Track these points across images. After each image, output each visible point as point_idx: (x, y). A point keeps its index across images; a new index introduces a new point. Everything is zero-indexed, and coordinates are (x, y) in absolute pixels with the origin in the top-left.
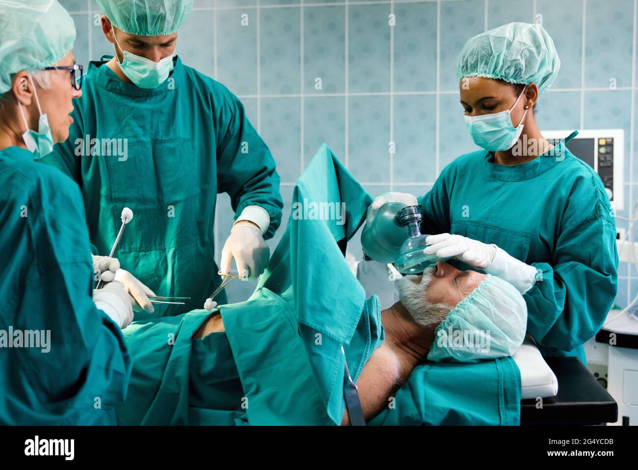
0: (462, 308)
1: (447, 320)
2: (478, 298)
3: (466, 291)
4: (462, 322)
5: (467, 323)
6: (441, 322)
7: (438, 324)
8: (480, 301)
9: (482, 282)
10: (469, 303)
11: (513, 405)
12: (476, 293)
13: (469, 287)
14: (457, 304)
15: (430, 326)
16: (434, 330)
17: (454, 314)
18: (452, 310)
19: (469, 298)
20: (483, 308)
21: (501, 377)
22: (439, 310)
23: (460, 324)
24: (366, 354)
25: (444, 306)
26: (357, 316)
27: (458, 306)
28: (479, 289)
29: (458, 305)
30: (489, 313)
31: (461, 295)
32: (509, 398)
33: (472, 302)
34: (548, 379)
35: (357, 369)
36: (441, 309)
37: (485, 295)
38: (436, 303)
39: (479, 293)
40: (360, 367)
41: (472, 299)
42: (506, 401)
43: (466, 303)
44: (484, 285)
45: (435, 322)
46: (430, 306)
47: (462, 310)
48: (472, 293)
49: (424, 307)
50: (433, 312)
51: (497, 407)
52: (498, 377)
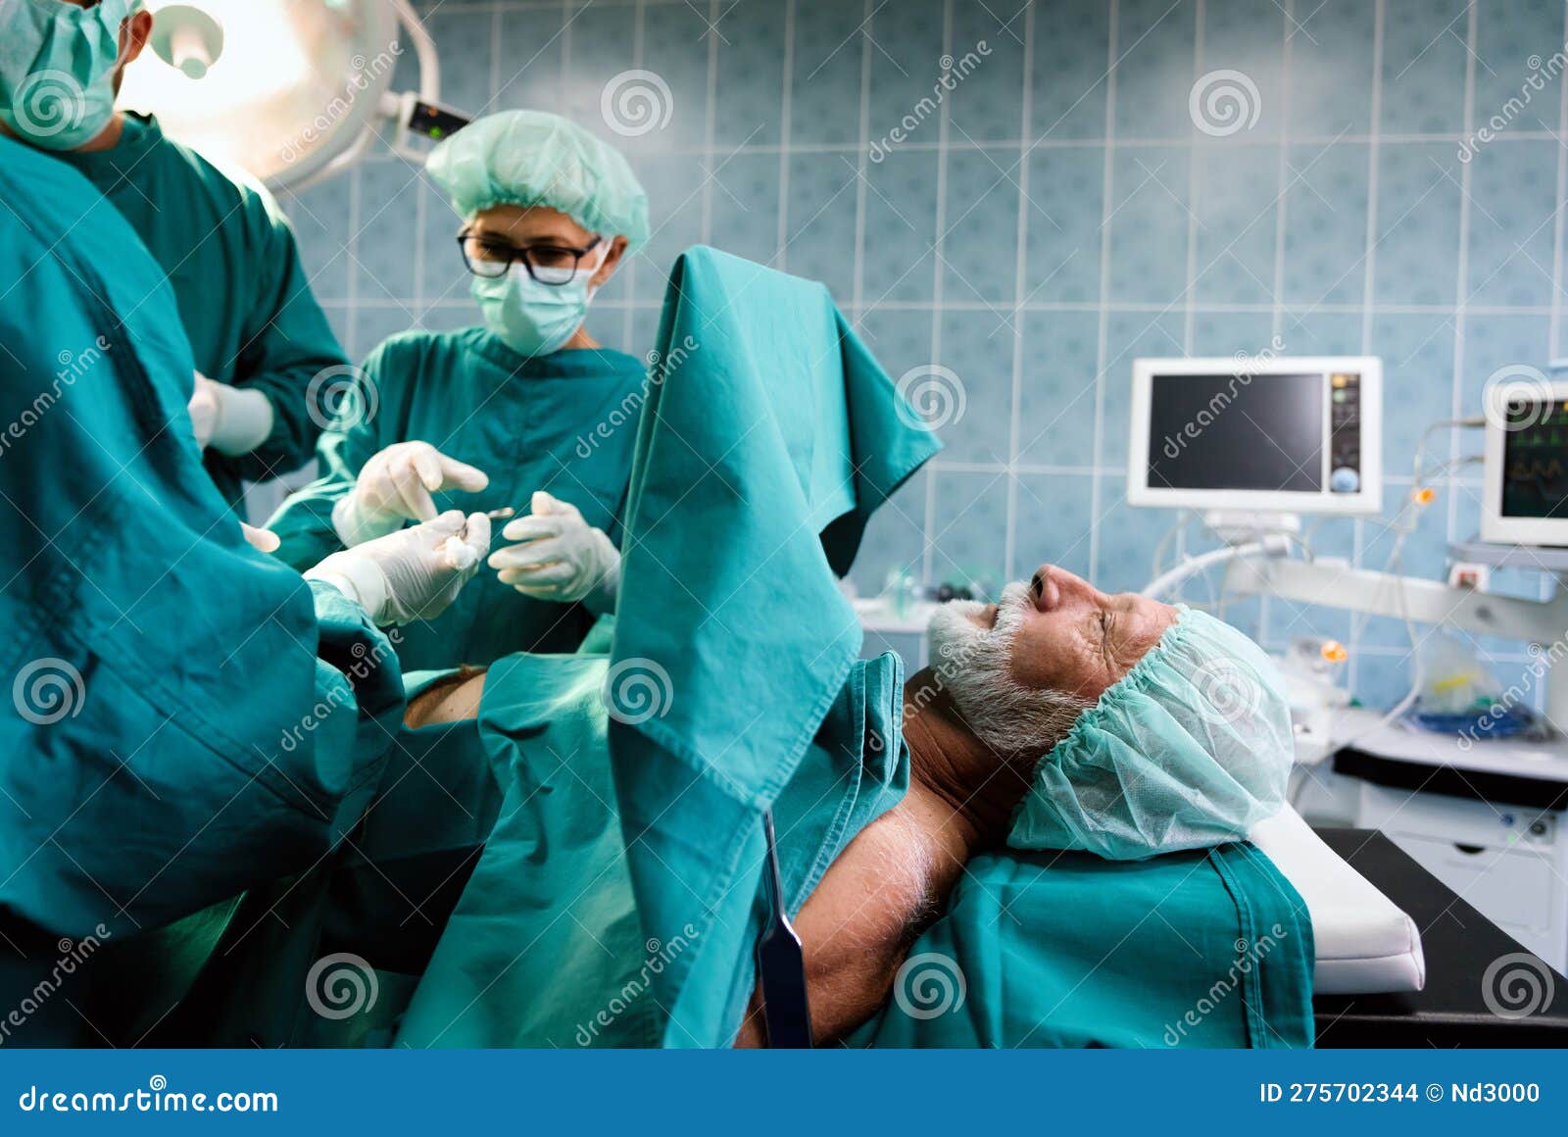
0: (1115, 705)
1: (1072, 741)
2: (1161, 676)
3: (1128, 656)
4: (1120, 750)
5: (1132, 753)
6: (1053, 745)
7: (1045, 749)
8: (1168, 685)
9: (1171, 629)
10: (1135, 693)
11: (1293, 1020)
12: (1156, 662)
13: (1137, 646)
14: (1103, 692)
15: (1022, 755)
16: (1032, 766)
17: (1092, 722)
18: (1085, 711)
19: (1134, 676)
20: (1179, 706)
21: (1249, 922)
22: (1048, 709)
23: (1113, 755)
24: (839, 828)
25: (1064, 700)
26: (812, 713)
27: (1105, 701)
28: (1163, 649)
29: (1105, 695)
30: (1197, 726)
31: (1115, 667)
32: (1279, 995)
33: (1144, 688)
34: (1397, 938)
35: (805, 877)
36: (1054, 706)
37: (1182, 669)
38: (1038, 689)
39: (1162, 662)
40: (814, 868)
41: (1145, 679)
42: (1269, 1008)
43: (1126, 690)
44: (1176, 636)
45: (1035, 744)
46: (1020, 695)
47: (1118, 713)
48: (1144, 661)
49: (1005, 696)
50: (1029, 715)
51: (1241, 1026)
52: (1240, 921)
